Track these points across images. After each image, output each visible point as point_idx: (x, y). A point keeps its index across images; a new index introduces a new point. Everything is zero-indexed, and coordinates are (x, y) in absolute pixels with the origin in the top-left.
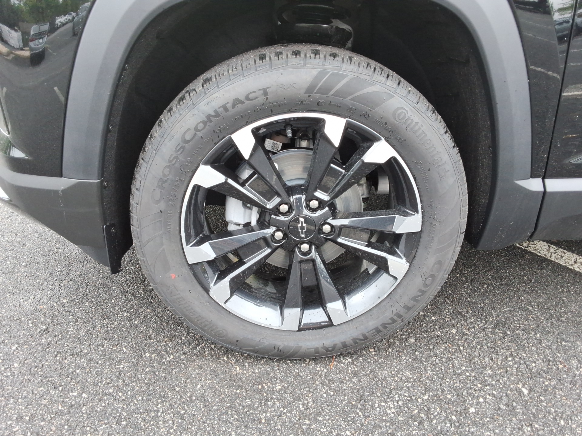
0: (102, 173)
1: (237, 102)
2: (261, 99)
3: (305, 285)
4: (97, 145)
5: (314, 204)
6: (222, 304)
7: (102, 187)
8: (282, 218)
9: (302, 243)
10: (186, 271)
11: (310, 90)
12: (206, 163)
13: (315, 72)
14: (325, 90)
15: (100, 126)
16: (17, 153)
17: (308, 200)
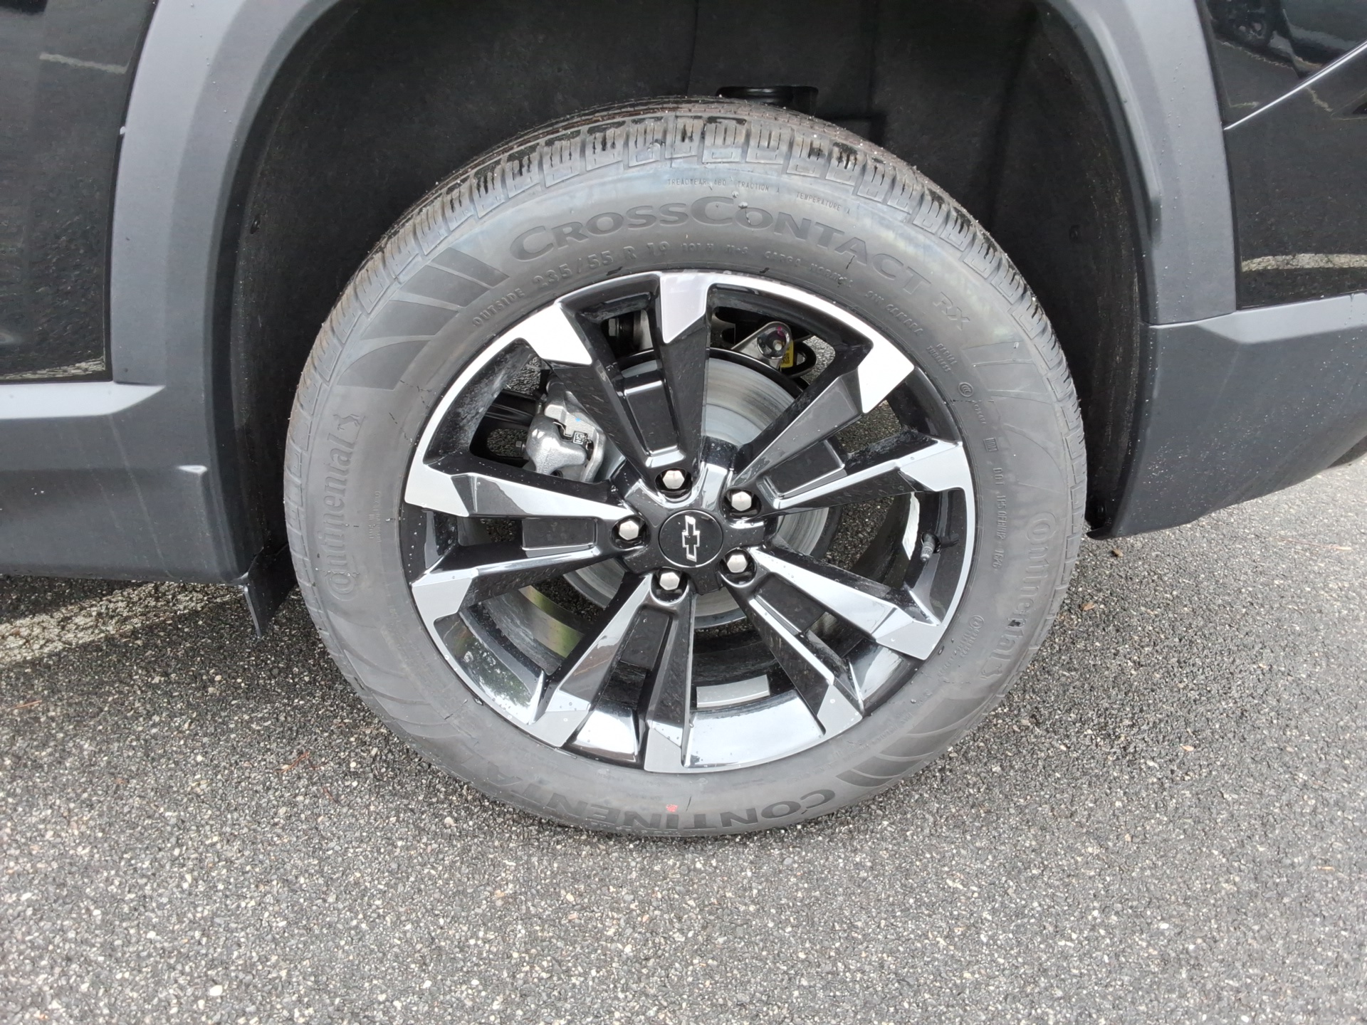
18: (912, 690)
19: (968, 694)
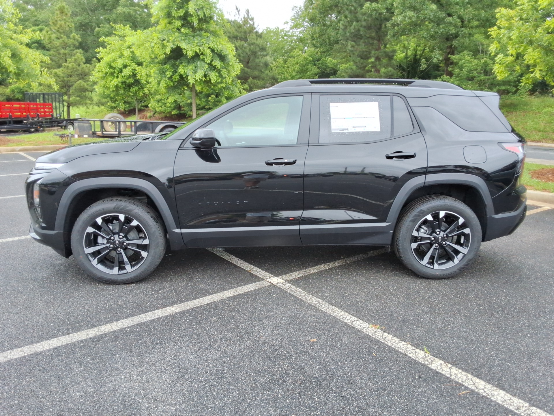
0: (64, 229)
1: (96, 211)
2: (102, 211)
3: (120, 260)
4: (63, 222)
5: (121, 237)
6: (95, 266)
7: (64, 233)
8: (111, 241)
9: (118, 248)
10: (85, 256)
11: (114, 208)
12: (90, 226)
13: (115, 205)
14: (118, 208)
15: (64, 218)
16: (44, 225)
17: (119, 236)
18: (465, 258)
19: (471, 258)
